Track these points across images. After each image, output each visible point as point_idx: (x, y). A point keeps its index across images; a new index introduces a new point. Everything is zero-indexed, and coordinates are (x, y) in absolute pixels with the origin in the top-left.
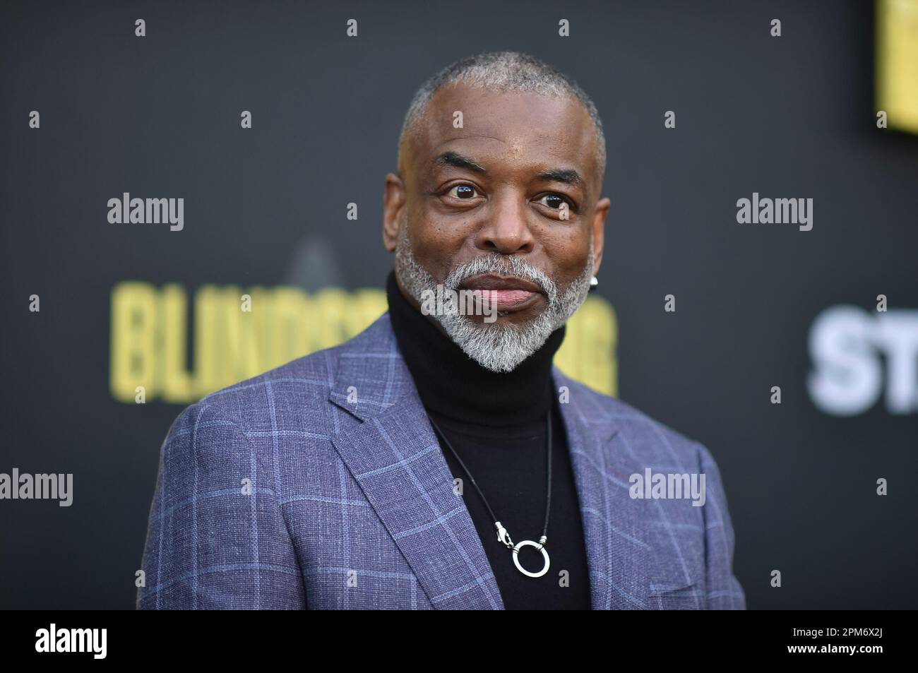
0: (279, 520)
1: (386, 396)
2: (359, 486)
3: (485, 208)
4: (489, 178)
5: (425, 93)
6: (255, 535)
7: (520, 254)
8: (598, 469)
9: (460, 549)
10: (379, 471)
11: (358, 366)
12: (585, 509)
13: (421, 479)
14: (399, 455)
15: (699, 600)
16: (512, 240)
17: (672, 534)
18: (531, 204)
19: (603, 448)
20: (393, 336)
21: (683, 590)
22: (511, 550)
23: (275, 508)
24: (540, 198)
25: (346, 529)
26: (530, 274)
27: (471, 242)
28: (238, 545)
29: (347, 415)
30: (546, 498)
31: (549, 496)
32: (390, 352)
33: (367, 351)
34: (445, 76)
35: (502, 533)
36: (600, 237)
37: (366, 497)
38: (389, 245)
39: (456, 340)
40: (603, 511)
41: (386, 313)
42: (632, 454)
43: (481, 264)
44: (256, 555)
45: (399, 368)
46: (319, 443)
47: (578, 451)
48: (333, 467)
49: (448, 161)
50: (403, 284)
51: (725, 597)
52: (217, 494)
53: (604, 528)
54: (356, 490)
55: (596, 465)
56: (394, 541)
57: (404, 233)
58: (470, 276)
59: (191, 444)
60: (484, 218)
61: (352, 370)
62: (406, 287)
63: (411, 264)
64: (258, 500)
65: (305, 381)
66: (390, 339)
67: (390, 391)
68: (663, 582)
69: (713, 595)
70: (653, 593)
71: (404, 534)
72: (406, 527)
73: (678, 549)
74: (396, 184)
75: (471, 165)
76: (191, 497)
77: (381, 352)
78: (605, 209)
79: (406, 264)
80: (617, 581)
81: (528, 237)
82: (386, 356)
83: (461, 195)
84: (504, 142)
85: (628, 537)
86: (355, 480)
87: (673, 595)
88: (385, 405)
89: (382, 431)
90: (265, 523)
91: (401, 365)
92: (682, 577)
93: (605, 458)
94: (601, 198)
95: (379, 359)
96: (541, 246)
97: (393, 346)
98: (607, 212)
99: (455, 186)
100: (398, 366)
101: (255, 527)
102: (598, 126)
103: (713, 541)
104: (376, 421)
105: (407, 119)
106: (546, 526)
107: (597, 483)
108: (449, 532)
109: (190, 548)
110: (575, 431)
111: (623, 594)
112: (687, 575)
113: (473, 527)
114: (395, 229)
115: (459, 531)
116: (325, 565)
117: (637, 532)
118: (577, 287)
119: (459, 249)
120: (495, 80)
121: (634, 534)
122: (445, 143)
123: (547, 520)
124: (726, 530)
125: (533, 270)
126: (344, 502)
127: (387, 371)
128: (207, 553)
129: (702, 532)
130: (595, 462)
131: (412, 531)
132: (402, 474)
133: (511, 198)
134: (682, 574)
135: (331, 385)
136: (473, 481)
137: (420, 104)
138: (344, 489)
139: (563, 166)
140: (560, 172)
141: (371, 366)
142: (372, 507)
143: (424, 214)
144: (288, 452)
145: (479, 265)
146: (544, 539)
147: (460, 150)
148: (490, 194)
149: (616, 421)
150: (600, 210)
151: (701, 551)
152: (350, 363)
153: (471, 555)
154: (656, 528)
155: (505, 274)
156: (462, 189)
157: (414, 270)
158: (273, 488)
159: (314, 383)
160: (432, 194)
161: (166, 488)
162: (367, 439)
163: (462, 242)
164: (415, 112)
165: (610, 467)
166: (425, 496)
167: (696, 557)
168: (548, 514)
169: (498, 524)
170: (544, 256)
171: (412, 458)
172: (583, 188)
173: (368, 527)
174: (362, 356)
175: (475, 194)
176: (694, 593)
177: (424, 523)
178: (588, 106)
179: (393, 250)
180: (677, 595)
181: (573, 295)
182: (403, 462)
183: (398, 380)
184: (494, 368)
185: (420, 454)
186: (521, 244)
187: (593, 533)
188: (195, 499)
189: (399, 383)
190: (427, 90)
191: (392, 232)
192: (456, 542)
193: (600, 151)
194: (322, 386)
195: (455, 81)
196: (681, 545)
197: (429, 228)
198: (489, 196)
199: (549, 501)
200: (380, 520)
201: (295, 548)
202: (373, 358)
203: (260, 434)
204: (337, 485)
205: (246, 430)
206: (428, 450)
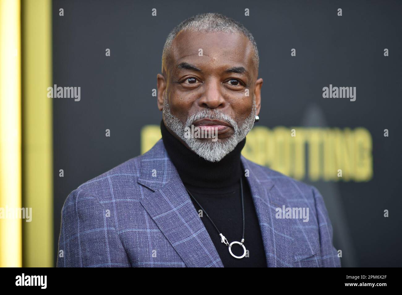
0: (119, 242)
1: (164, 178)
2: (155, 222)
3: (202, 87)
4: (202, 73)
5: (172, 35)
6: (108, 249)
7: (219, 108)
8: (267, 204)
9: (204, 248)
10: (163, 214)
11: (150, 165)
12: (261, 224)
13: (183, 217)
14: (172, 206)
15: (318, 261)
16: (215, 102)
17: (303, 231)
18: (223, 84)
19: (268, 194)
20: (165, 149)
21: (310, 257)
22: (228, 246)
23: (116, 236)
24: (228, 81)
25: (150, 243)
26: (224, 118)
27: (196, 104)
28: (101, 255)
29: (147, 189)
30: (243, 221)
31: (244, 220)
32: (164, 157)
33: (154, 158)
34: (181, 26)
35: (223, 238)
36: (259, 97)
37: (158, 227)
38: (160, 107)
39: (193, 149)
40: (270, 224)
41: (161, 139)
42: (282, 195)
43: (201, 114)
44: (109, 259)
45: (169, 164)
46: (134, 204)
47: (256, 196)
48: (142, 214)
49: (183, 67)
50: (167, 125)
51: (330, 258)
52: (89, 232)
53: (271, 232)
54: (153, 224)
55: (265, 202)
56: (173, 247)
57: (166, 101)
58: (197, 120)
59: (75, 209)
60: (202, 92)
61: (148, 167)
62: (169, 127)
63: (170, 115)
64: (108, 233)
65: (126, 174)
66: (164, 151)
67: (166, 176)
68: (300, 255)
69: (325, 258)
70: (296, 261)
71: (177, 243)
72: (178, 240)
73: (307, 238)
74: (162, 79)
75: (194, 68)
76: (77, 234)
77: (161, 158)
78: (261, 83)
79: (168, 116)
80: (279, 257)
81: (222, 100)
82: (163, 159)
83: (190, 82)
84: (208, 56)
85: (283, 235)
86: (153, 220)
87: (306, 260)
88: (164, 183)
89: (164, 195)
90: (112, 243)
91: (170, 163)
92: (310, 251)
93: (269, 198)
94: (258, 78)
95: (160, 161)
96: (229, 104)
97: (166, 154)
98: (262, 84)
99: (187, 78)
100: (169, 163)
101: (108, 246)
102: (254, 45)
103: (323, 233)
104: (160, 191)
105: (164, 48)
106: (244, 234)
107: (266, 211)
108: (198, 240)
109: (78, 258)
110: (254, 187)
111: (282, 262)
112: (312, 250)
113: (209, 237)
114: (162, 100)
115: (203, 240)
116: (142, 261)
117: (287, 232)
118: (248, 121)
119: (191, 107)
120: (203, 27)
121: (285, 233)
122: (181, 58)
123: (244, 231)
124: (328, 226)
125: (226, 116)
126: (148, 231)
127: (164, 167)
128: (86, 260)
129: (317, 228)
130: (265, 200)
131: (181, 242)
132: (174, 215)
133: (213, 82)
134: (310, 249)
135: (138, 175)
136: (207, 215)
137: (170, 40)
138: (148, 225)
139: (238, 65)
140: (236, 68)
141: (156, 164)
142: (161, 232)
143: (174, 92)
144: (120, 209)
145: (200, 114)
146: (243, 240)
147: (188, 61)
148: (204, 81)
149: (273, 180)
150: (258, 84)
151: (318, 237)
152: (146, 164)
153: (209, 251)
154: (296, 229)
155: (212, 118)
156: (191, 79)
157: (171, 118)
158: (115, 226)
159: (130, 175)
160: (178, 83)
161: (65, 230)
162: (157, 200)
163: (192, 104)
164: (167, 44)
165: (272, 202)
166: (186, 224)
167: (315, 241)
168: (244, 228)
169: (221, 235)
170: (231, 109)
171: (179, 207)
172: (248, 75)
173: (160, 241)
174: (152, 160)
175: (197, 82)
176: (316, 258)
177: (186, 237)
178: (249, 36)
179: (162, 110)
180: (308, 260)
181: (246, 126)
182: (175, 209)
183: (169, 170)
184: (212, 160)
185: (182, 205)
186: (219, 104)
187: (266, 234)
188: (79, 235)
189: (170, 171)
190: (173, 34)
191: (161, 101)
192: (202, 245)
193: (255, 57)
194: (134, 176)
195: (184, 29)
196: (308, 236)
197: (177, 98)
198: (203, 82)
199: (244, 222)
200: (166, 238)
201: (127, 254)
202: (157, 161)
203: (107, 202)
204: (144, 223)
205: (100, 201)
206: (186, 202)
